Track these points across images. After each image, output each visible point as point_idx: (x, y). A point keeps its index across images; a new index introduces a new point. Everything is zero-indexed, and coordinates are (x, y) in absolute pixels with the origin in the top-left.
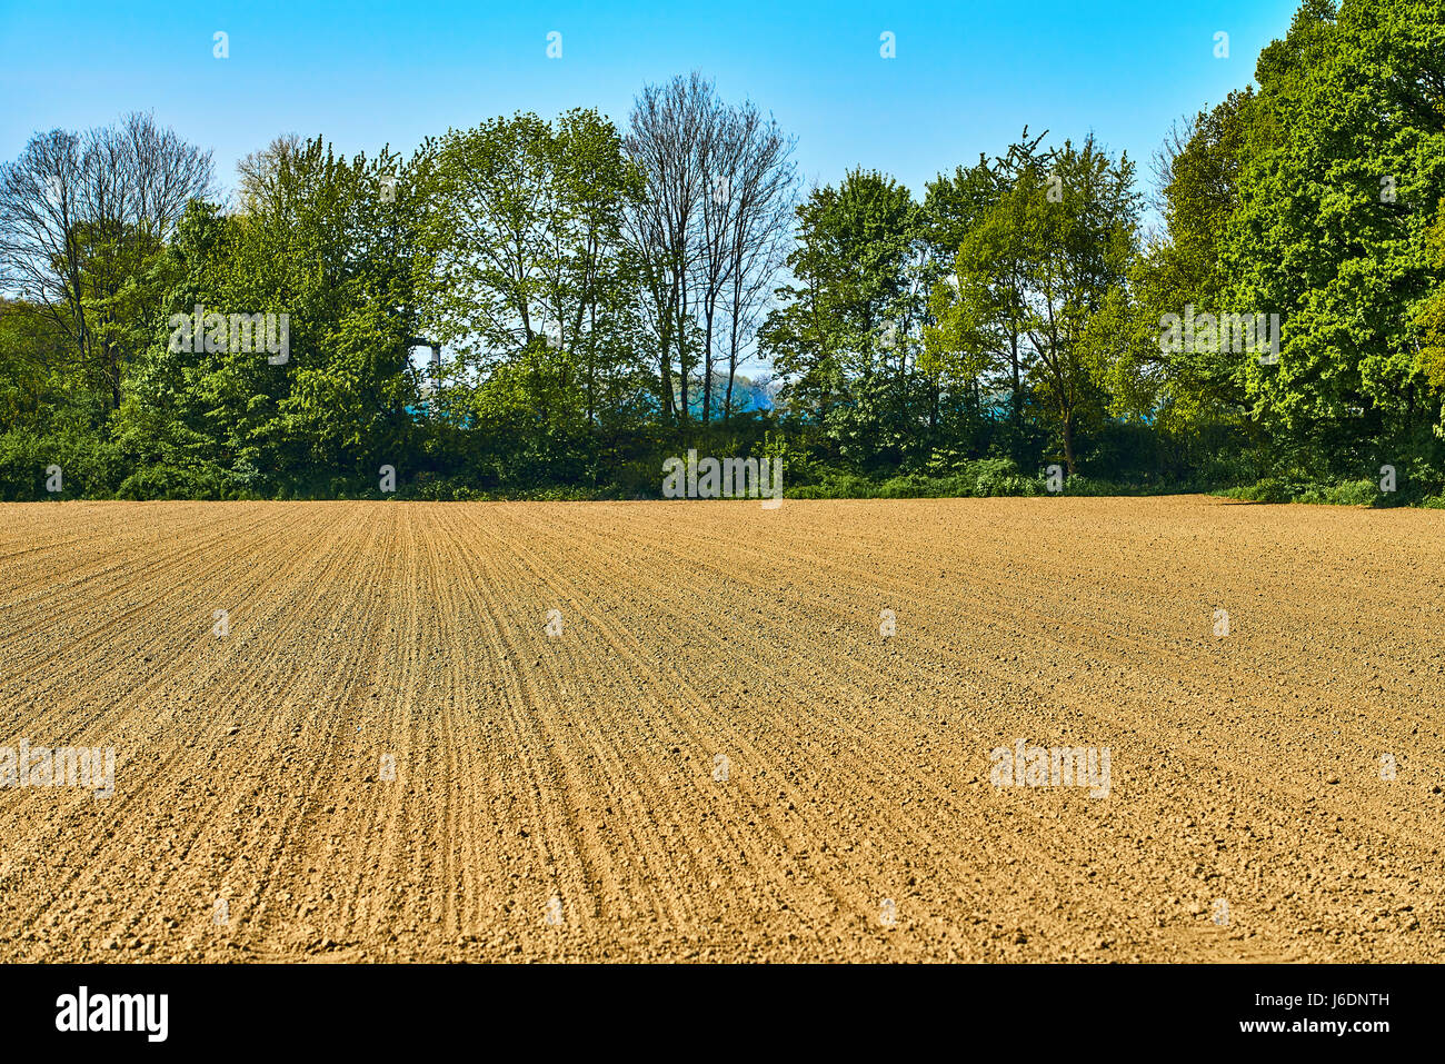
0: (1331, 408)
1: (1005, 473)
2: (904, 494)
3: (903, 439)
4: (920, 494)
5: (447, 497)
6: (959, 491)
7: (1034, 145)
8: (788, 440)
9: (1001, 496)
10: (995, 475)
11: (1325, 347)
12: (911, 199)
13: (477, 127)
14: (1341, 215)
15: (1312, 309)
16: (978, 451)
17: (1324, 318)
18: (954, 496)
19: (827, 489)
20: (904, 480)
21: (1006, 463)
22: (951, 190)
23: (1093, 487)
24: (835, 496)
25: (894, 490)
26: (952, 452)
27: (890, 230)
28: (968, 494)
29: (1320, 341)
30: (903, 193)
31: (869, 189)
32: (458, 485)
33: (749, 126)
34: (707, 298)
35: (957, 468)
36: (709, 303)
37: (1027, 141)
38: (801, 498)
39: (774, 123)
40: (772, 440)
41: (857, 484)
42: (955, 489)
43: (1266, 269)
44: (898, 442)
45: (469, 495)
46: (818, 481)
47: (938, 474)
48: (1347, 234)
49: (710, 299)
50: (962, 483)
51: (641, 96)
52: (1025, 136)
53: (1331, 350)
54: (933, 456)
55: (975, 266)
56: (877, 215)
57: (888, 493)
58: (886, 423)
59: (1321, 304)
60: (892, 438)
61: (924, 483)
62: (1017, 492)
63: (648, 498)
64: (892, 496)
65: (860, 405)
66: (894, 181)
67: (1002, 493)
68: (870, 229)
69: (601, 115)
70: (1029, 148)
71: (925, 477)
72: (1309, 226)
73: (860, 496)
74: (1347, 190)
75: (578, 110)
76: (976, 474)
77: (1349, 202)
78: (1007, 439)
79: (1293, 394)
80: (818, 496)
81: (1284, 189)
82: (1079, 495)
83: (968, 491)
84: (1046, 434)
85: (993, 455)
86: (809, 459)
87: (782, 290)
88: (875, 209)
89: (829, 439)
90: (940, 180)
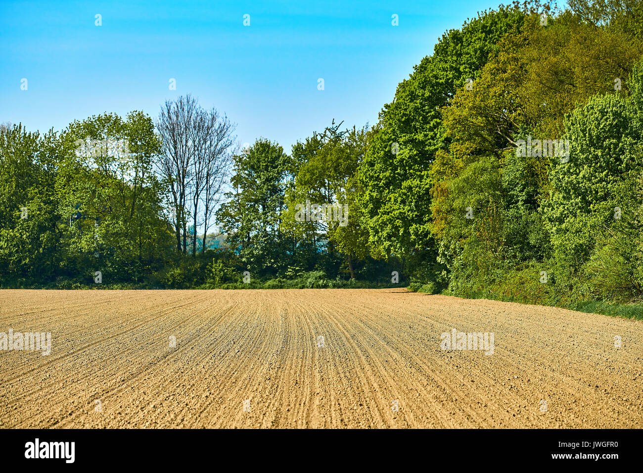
0: (403, 249)
1: (320, 278)
2: (274, 287)
3: (274, 262)
4: (281, 287)
5: (69, 288)
6: (299, 285)
7: (337, 127)
8: (223, 262)
9: (317, 288)
10: (316, 279)
11: (395, 221)
12: (283, 153)
13: (86, 119)
14: (404, 159)
15: (392, 203)
16: (310, 268)
17: (396, 207)
18: (297, 288)
19: (240, 285)
20: (275, 281)
21: (321, 273)
22: (302, 148)
23: (359, 284)
24: (243, 288)
25: (270, 285)
26: (297, 268)
27: (272, 166)
28: (303, 287)
29: (393, 217)
30: (281, 149)
31: (264, 148)
32: (76, 282)
33: (213, 119)
34: (195, 197)
35: (299, 275)
36: (196, 200)
37: (334, 126)
38: (228, 289)
39: (226, 117)
40: (216, 262)
41: (254, 282)
42: (298, 285)
43: (374, 184)
44: (273, 264)
45: (80, 287)
46: (236, 281)
47: (291, 278)
48: (407, 168)
49: (196, 197)
50: (301, 282)
51: (164, 106)
52: (333, 124)
53: (398, 222)
54: (289, 270)
55: (303, 183)
56: (266, 159)
57: (267, 286)
58: (268, 254)
59: (396, 201)
60: (270, 262)
61: (284, 282)
62: (325, 286)
63: (159, 289)
64: (269, 288)
65: (256, 246)
66: (278, 144)
67: (318, 287)
68: (263, 166)
69: (145, 114)
70: (335, 129)
71: (284, 280)
72: (391, 164)
73: (254, 288)
74: (408, 148)
75: (136, 111)
76: (308, 278)
77: (408, 153)
78: (323, 262)
79: (387, 242)
80: (236, 288)
81: (381, 147)
82: (353, 288)
83: (303, 286)
84: (342, 260)
85: (316, 269)
86: (233, 271)
87: (227, 194)
88: (265, 157)
89: (242, 262)
90: (298, 144)
